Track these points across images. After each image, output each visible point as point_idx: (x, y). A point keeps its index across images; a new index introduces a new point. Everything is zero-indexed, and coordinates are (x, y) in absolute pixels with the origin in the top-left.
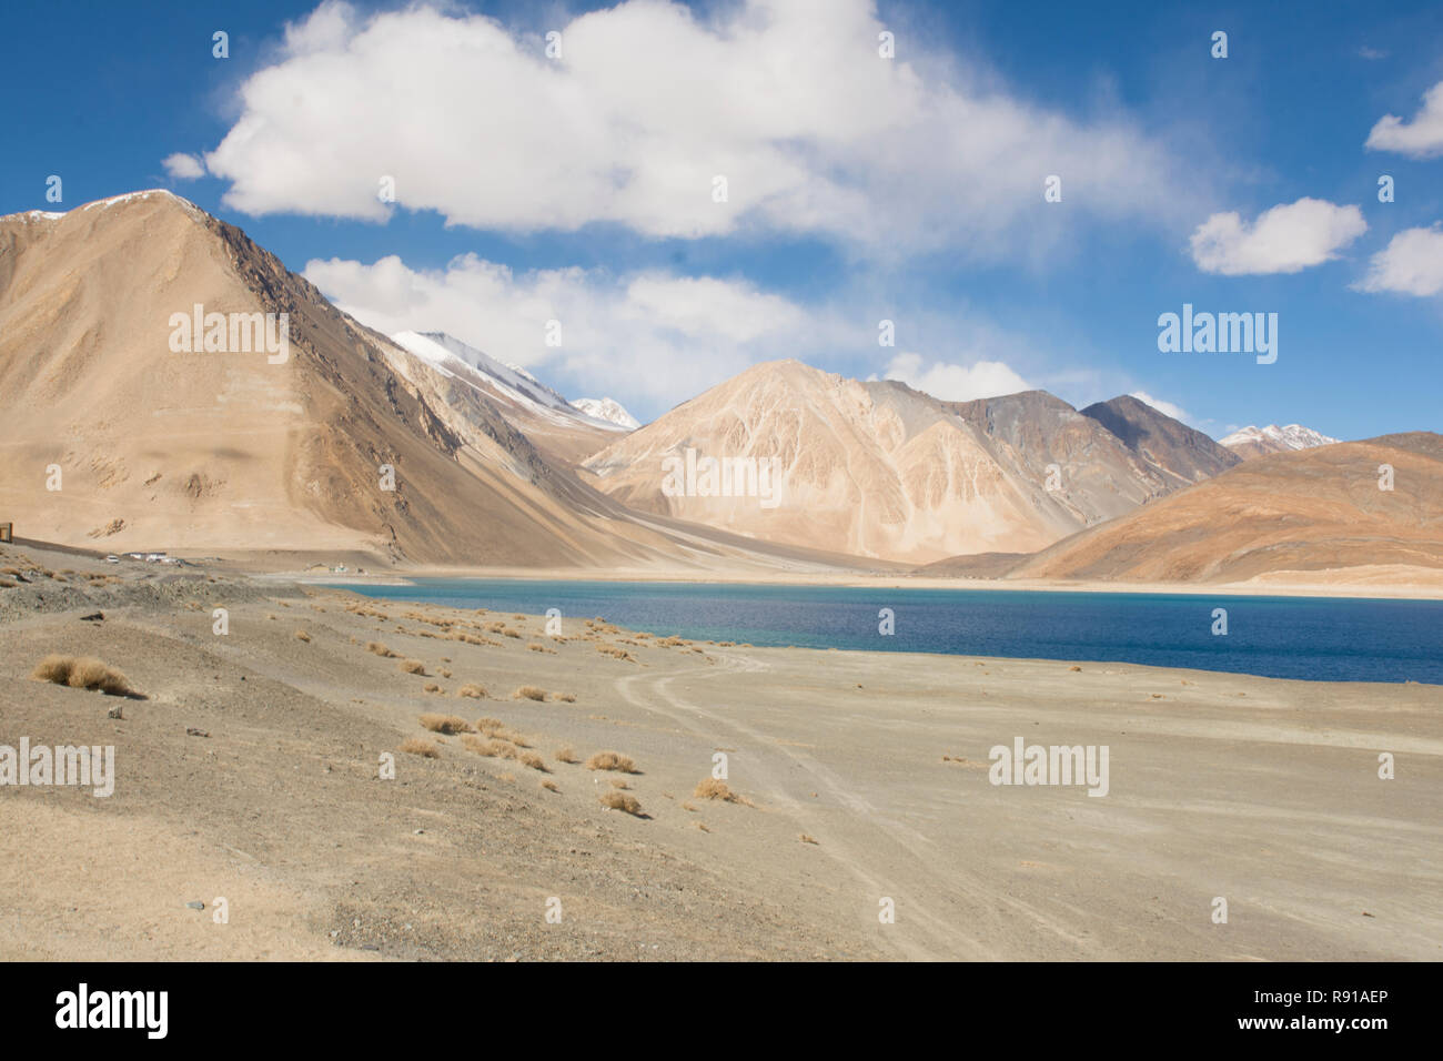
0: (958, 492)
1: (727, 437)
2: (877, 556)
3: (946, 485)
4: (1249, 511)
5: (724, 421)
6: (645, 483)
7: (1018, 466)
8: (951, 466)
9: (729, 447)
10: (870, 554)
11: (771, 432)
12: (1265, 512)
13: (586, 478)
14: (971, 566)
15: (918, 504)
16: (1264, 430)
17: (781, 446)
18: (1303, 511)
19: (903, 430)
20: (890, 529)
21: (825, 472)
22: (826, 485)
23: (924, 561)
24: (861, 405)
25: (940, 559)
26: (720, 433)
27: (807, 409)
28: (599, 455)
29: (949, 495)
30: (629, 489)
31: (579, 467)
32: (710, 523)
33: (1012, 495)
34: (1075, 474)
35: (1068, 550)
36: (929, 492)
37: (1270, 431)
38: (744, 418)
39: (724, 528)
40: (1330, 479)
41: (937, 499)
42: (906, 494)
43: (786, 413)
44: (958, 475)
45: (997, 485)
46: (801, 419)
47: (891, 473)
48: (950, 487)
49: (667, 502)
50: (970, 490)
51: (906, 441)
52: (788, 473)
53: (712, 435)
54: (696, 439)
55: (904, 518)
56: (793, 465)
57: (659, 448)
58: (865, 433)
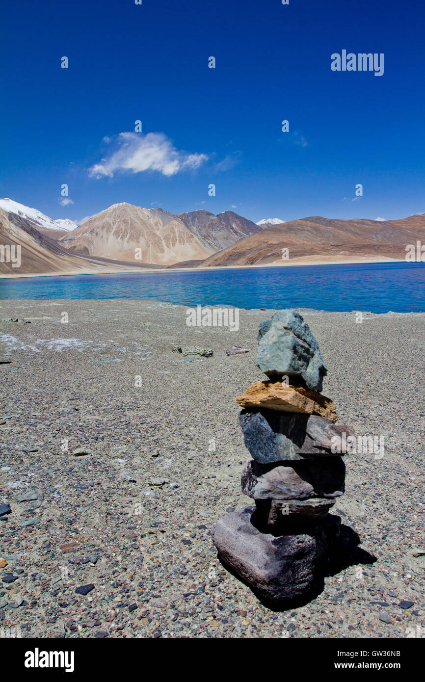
0: (180, 242)
1: (106, 228)
2: (156, 264)
3: (176, 240)
4: (270, 242)
5: (104, 224)
6: (80, 245)
7: (198, 233)
8: (177, 234)
9: (106, 232)
10: (154, 263)
11: (120, 226)
12: (274, 243)
13: (61, 244)
14: (186, 265)
15: (168, 247)
16: (268, 220)
17: (123, 230)
18: (285, 241)
19: (162, 224)
20: (160, 255)
21: (137, 238)
22: (139, 242)
23: (170, 264)
24: (148, 216)
25: (175, 263)
26: (103, 227)
27: (131, 218)
28: (64, 236)
29: (177, 243)
30: (75, 247)
31: (58, 241)
32: (102, 256)
33: (196, 242)
34: (215, 235)
35: (216, 258)
36: (171, 243)
38: (111, 223)
39: (107, 258)
40: (292, 231)
41: (174, 245)
42: (164, 244)
43: (124, 220)
44: (179, 237)
46: (129, 222)
47: (159, 237)
48: (178, 240)
49: (88, 250)
50: (184, 241)
51: (163, 227)
52: (126, 239)
53: (101, 228)
54: (95, 229)
55: (164, 251)
56: (128, 237)
57: (83, 233)
58: (150, 225)
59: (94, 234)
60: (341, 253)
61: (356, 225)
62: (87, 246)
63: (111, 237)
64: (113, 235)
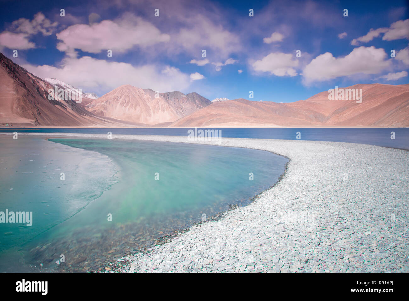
0: (162, 110)
1: (116, 100)
2: (145, 123)
3: (159, 109)
5: (115, 97)
6: (98, 109)
7: (173, 105)
8: (160, 106)
9: (116, 102)
10: (144, 123)
11: (125, 99)
13: (87, 109)
14: (163, 125)
15: (154, 113)
16: (220, 99)
17: (126, 102)
19: (151, 99)
20: (148, 118)
21: (135, 107)
22: (135, 109)
23: (154, 124)
24: (143, 94)
25: (157, 123)
26: (114, 99)
27: (132, 95)
28: (89, 104)
29: (160, 111)
30: (95, 111)
31: (85, 106)
32: (112, 117)
33: (172, 111)
34: (184, 107)
35: (179, 121)
36: (156, 111)
37: (221, 99)
38: (119, 96)
39: (115, 118)
41: (158, 112)
42: (152, 111)
43: (128, 95)
44: (162, 107)
45: (169, 109)
46: (130, 96)
47: (149, 107)
49: (103, 113)
50: (164, 110)
51: (152, 101)
52: (128, 107)
53: (112, 100)
54: (109, 101)
55: (151, 116)
56: (129, 106)
57: (101, 102)
58: (143, 99)
59: (108, 103)
60: (251, 121)
61: (265, 105)
62: (103, 110)
63: (119, 105)
64: (120, 104)
